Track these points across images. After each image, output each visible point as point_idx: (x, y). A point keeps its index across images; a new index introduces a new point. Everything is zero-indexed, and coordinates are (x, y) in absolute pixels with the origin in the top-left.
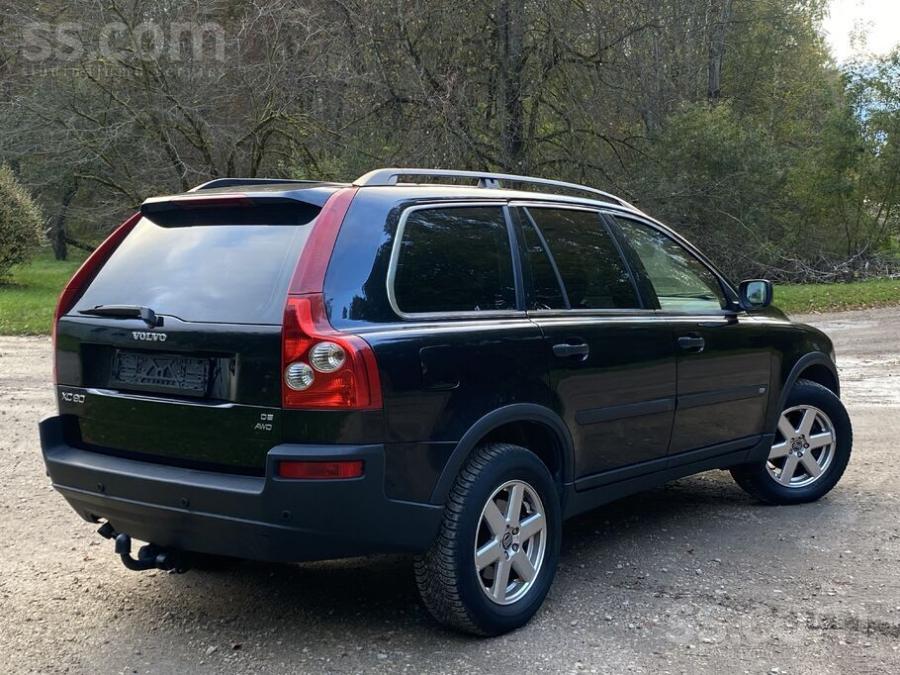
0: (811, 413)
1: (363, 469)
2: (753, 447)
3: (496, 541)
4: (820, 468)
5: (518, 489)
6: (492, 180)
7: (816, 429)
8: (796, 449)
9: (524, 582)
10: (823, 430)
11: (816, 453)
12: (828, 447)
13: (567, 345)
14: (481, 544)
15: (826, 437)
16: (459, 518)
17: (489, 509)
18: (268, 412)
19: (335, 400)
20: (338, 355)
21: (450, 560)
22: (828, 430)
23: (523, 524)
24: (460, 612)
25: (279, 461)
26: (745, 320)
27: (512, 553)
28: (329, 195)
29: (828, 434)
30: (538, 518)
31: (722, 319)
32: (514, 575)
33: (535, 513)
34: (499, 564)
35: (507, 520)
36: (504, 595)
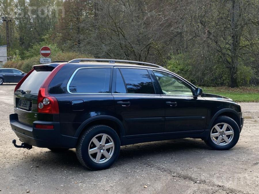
0: (226, 125)
1: (54, 127)
2: (201, 133)
3: (96, 148)
4: (229, 141)
5: (105, 136)
6: (113, 61)
7: (228, 129)
8: (221, 135)
9: (106, 159)
10: (230, 130)
11: (228, 136)
12: (232, 135)
13: (122, 102)
14: (91, 148)
16: (83, 141)
17: (94, 140)
19: (47, 111)
20: (49, 101)
21: (80, 151)
22: (232, 130)
23: (106, 145)
24: (84, 164)
26: (199, 98)
27: (102, 151)
28: (58, 65)
29: (232, 131)
30: (111, 144)
31: (192, 98)
32: (103, 157)
33: (111, 142)
34: (98, 153)
35: (101, 143)
36: (98, 161)
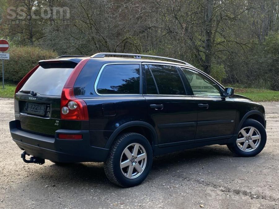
0: (252, 129)
1: (82, 137)
2: (229, 138)
3: (128, 160)
4: (256, 146)
5: (137, 146)
6: (139, 56)
7: (254, 134)
8: (248, 140)
9: (139, 173)
10: (257, 134)
11: (255, 141)
12: (259, 140)
13: (155, 105)
14: (123, 161)
15: (258, 137)
16: (115, 153)
17: (126, 151)
18: (58, 120)
19: (75, 117)
20: (76, 105)
21: (112, 164)
22: (258, 135)
23: (138, 156)
24: (115, 180)
25: (59, 134)
26: (227, 99)
27: (134, 164)
28: (81, 60)
29: (259, 136)
30: (144, 155)
31: (220, 99)
32: (135, 171)
33: (143, 153)
34: (130, 167)
35: (133, 154)
36: (131, 176)
